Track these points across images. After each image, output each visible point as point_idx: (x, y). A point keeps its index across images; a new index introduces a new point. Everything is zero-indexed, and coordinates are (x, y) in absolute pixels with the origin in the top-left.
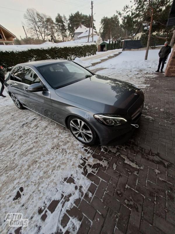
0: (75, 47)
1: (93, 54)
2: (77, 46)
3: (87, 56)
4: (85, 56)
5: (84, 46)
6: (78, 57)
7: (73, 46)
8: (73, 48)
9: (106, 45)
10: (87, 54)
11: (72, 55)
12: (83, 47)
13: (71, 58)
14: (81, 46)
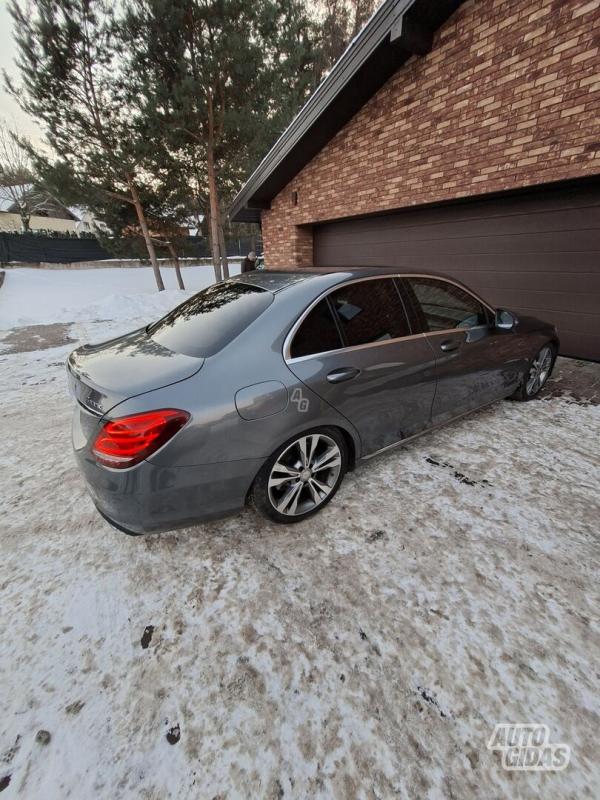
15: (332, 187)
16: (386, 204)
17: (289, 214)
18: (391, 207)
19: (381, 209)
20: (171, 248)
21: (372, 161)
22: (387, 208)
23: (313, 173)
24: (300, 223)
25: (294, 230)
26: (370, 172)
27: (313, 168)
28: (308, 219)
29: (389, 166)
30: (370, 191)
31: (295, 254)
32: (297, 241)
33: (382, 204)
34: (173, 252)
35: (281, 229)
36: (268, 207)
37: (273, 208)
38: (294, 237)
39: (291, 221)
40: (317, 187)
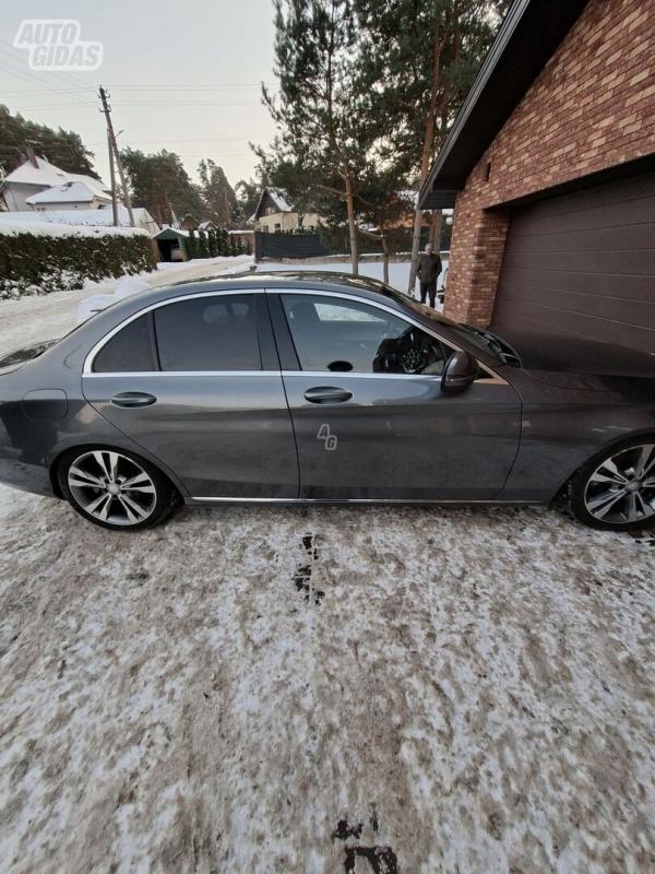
0: (72, 239)
1: (149, 270)
2: (80, 236)
3: (124, 274)
4: (118, 274)
5: (107, 238)
6: (91, 278)
7: (60, 235)
8: (61, 240)
9: (180, 241)
10: (124, 269)
11: (62, 268)
12: (104, 239)
13: (59, 281)
14: (96, 236)
15: (527, 150)
16: (584, 168)
17: (480, 194)
18: (590, 171)
19: (576, 176)
20: (384, 242)
21: (580, 96)
22: (583, 174)
23: (511, 132)
24: (486, 206)
25: (480, 216)
26: (574, 116)
27: (513, 123)
28: (496, 199)
29: (600, 100)
30: (568, 149)
31: (476, 248)
32: (482, 230)
33: (579, 167)
34: (385, 247)
35: (469, 216)
36: (462, 188)
37: (467, 187)
38: (478, 226)
39: (480, 204)
40: (511, 152)
